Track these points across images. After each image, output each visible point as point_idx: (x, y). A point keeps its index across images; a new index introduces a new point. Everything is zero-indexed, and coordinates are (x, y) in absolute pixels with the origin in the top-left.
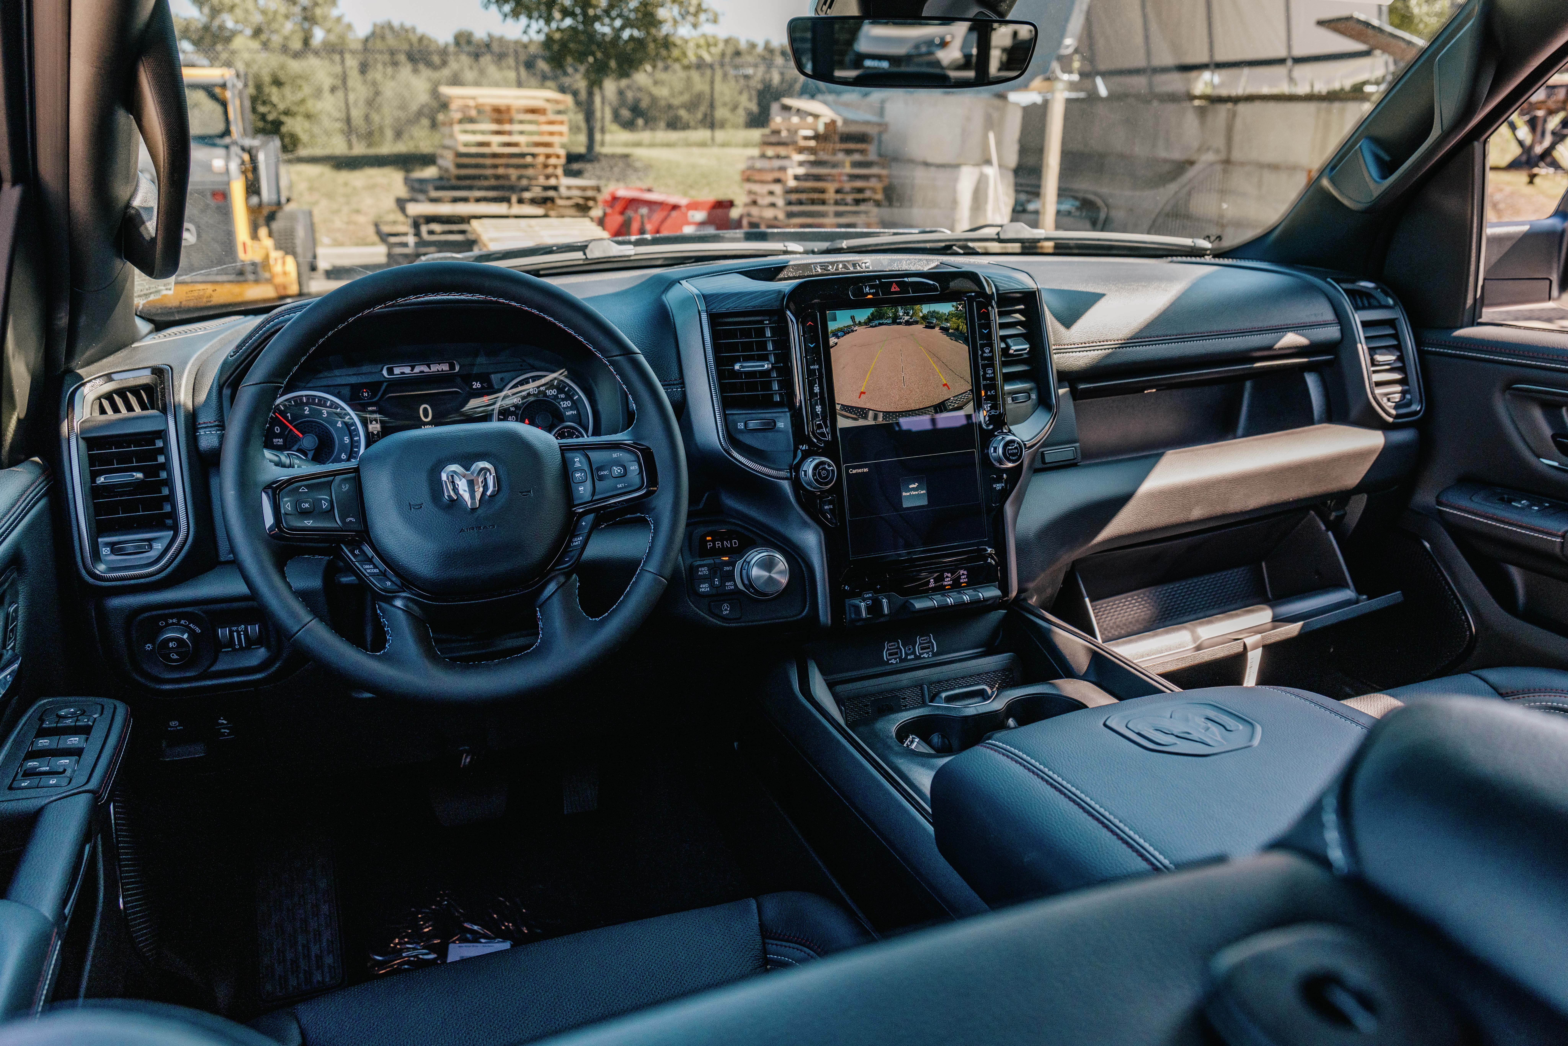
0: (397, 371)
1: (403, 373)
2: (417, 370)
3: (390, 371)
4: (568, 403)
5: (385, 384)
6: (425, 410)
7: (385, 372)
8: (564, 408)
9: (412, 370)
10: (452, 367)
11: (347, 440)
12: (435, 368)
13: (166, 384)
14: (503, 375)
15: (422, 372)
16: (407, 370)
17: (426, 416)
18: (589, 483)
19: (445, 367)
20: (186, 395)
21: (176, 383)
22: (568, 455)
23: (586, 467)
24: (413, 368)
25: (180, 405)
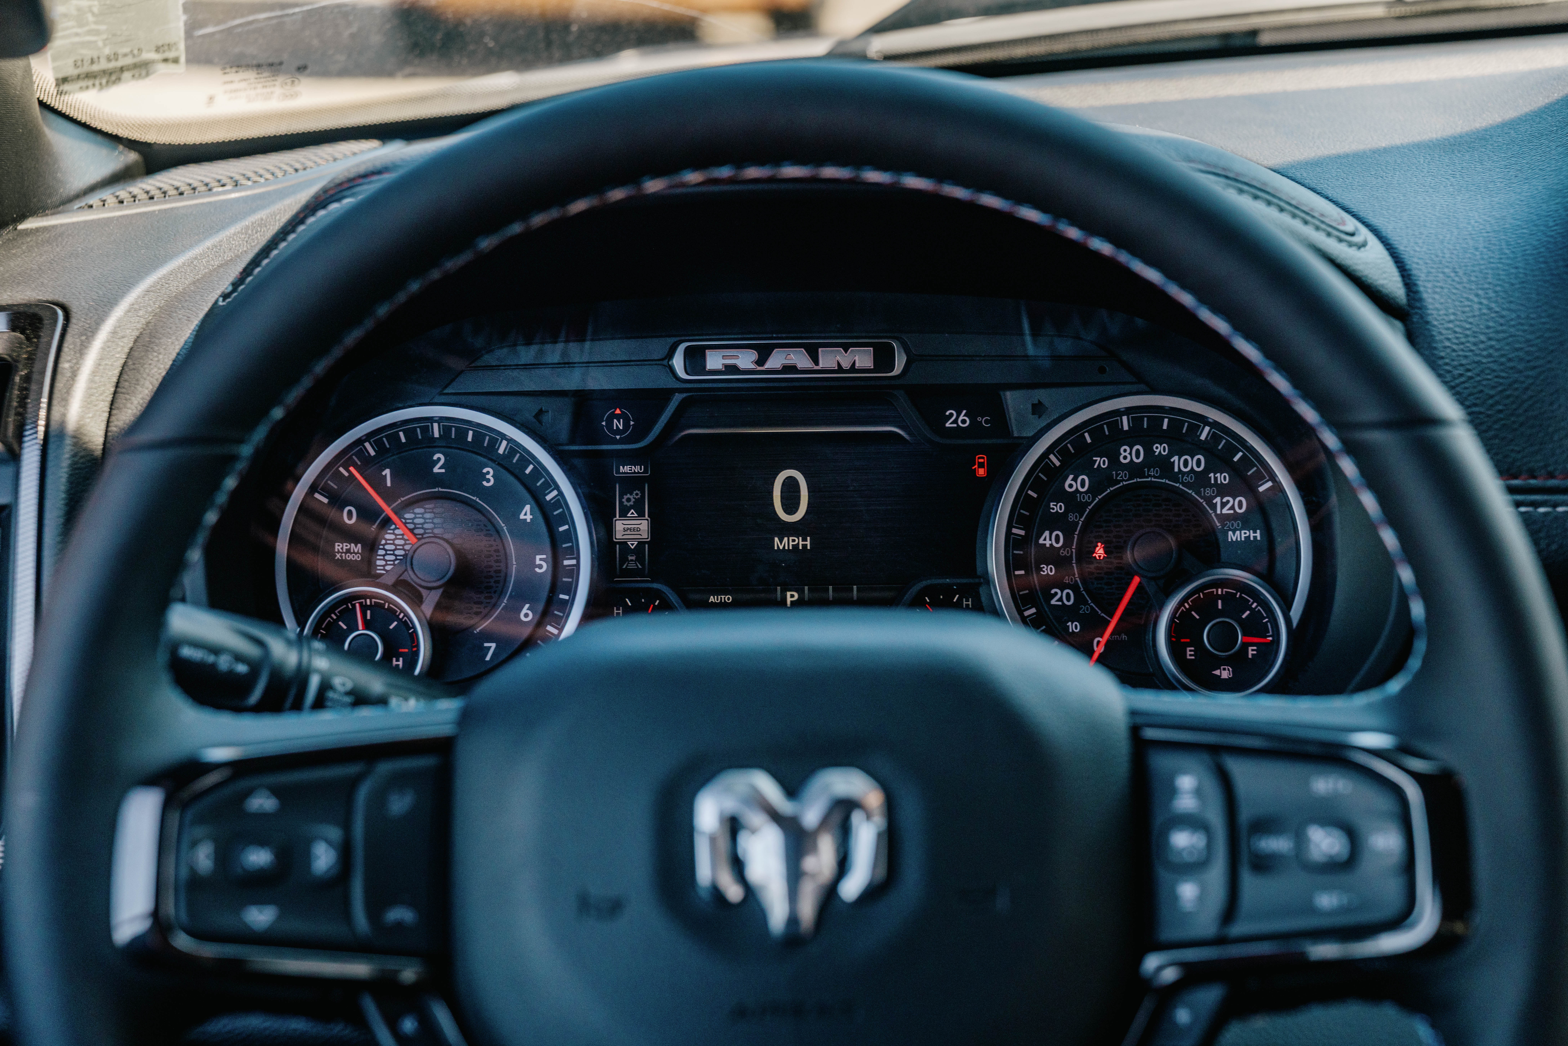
0: (714, 361)
1: (732, 369)
2: (776, 361)
3: (695, 358)
4: (1239, 504)
5: (677, 398)
6: (791, 486)
7: (678, 362)
8: (1223, 518)
9: (761, 362)
10: (884, 358)
11: (542, 564)
12: (829, 359)
13: (37, 367)
14: (1041, 395)
15: (790, 369)
16: (745, 360)
17: (791, 505)
18: (1217, 873)
19: (863, 359)
20: (88, 401)
21: (65, 365)
22: (1161, 762)
23: (1216, 817)
24: (764, 354)
25: (61, 434)
